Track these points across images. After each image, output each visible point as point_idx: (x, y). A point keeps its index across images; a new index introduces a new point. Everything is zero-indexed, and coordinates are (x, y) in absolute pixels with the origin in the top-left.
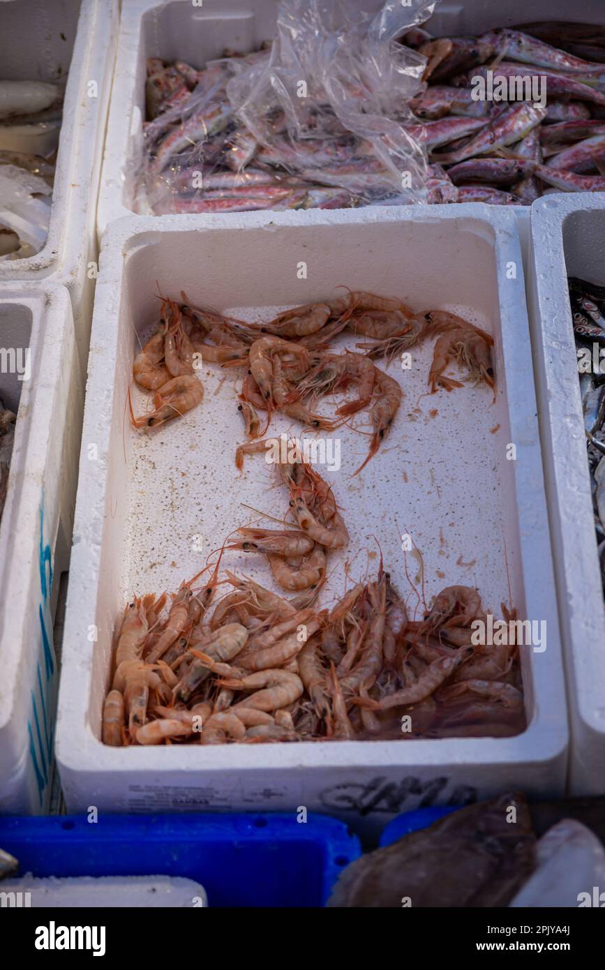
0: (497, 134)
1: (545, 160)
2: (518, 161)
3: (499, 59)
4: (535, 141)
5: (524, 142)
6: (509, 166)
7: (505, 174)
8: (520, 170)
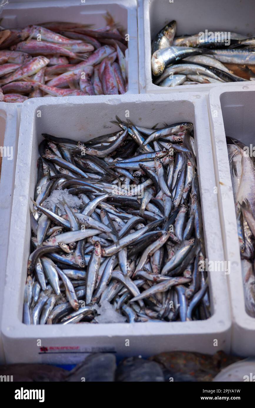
0: (24, 71)
1: (46, 83)
2: (32, 83)
3: (30, 38)
4: (42, 74)
5: (37, 75)
6: (27, 85)
7: (26, 88)
8: (32, 87)
